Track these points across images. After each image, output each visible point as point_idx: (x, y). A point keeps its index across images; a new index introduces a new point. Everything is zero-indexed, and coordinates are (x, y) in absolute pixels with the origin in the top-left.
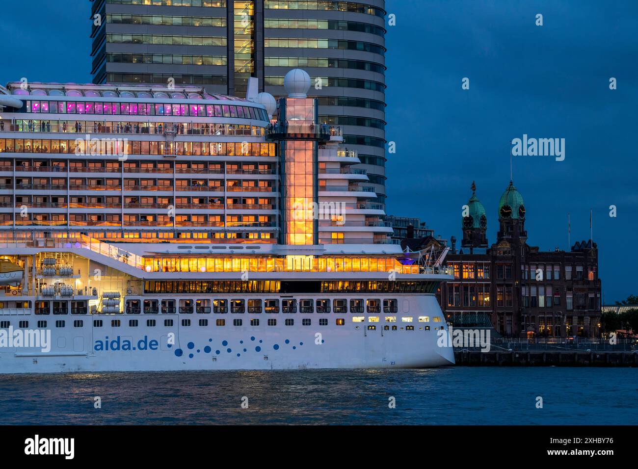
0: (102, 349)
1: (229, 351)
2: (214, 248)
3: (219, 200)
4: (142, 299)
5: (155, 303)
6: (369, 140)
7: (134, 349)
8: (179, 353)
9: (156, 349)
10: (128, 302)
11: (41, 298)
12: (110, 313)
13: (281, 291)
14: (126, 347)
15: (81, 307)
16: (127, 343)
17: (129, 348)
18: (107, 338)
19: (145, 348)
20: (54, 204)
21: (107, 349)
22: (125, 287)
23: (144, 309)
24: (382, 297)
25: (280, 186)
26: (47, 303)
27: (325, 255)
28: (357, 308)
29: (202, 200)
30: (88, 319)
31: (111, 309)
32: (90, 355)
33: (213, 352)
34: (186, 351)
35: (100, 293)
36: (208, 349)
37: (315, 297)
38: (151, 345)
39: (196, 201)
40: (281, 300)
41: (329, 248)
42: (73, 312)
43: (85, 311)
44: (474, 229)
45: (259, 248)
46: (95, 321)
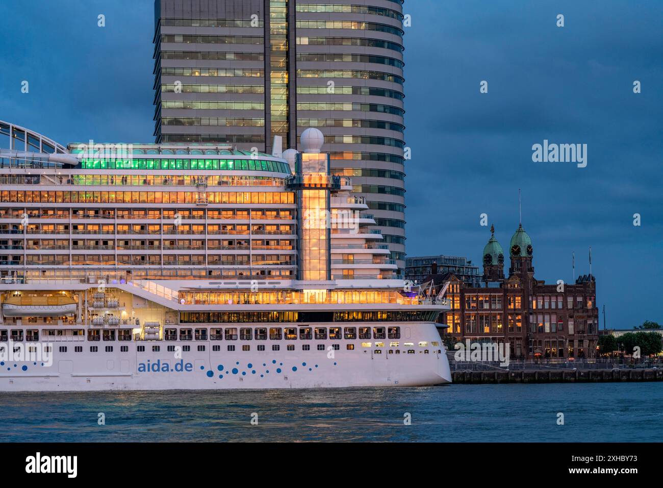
0: (144, 370)
1: (254, 372)
2: (240, 283)
3: (245, 242)
4: (179, 327)
5: (190, 331)
6: (389, 190)
7: (172, 370)
8: (210, 374)
9: (191, 370)
10: (167, 331)
11: (92, 327)
12: (151, 340)
13: (298, 321)
14: (165, 369)
15: (127, 335)
16: (166, 366)
17: (168, 370)
18: (149, 361)
19: (182, 370)
20: (104, 246)
21: (149, 370)
22: (163, 318)
23: (180, 336)
24: (387, 325)
25: (297, 229)
26: (98, 331)
27: (336, 289)
28: (366, 335)
29: (231, 243)
30: (132, 345)
31: (152, 336)
32: (134, 375)
33: (240, 374)
34: (217, 373)
35: (142, 323)
36: (235, 371)
37: (328, 326)
38: (186, 367)
39: (226, 243)
40: (298, 328)
41: (341, 283)
42: (120, 339)
43: (130, 338)
44: (493, 266)
45: (279, 283)
46: (138, 347)
